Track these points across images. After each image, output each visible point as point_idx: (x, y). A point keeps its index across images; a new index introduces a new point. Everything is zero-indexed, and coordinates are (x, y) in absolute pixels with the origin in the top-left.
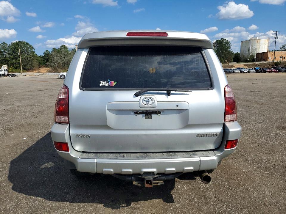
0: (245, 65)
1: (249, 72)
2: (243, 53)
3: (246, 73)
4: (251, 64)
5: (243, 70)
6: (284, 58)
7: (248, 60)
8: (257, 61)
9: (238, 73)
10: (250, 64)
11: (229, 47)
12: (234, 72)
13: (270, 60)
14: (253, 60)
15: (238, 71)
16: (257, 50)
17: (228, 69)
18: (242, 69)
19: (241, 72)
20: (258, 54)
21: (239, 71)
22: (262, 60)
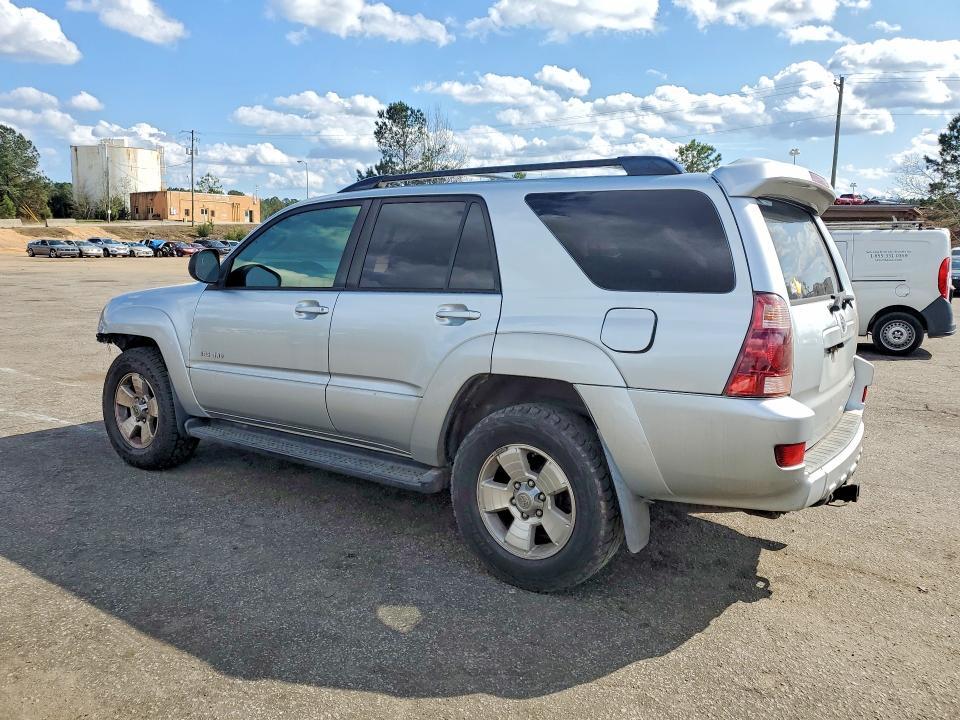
0: (107, 230)
1: (132, 254)
2: (84, 188)
3: (124, 256)
4: (126, 228)
5: (111, 248)
6: (213, 213)
7: (109, 212)
8: (134, 219)
9: (98, 257)
10: (122, 227)
11: (31, 162)
12: (81, 255)
13: (174, 218)
14: (122, 215)
15: (95, 250)
16: (132, 183)
17: (58, 243)
18: (107, 242)
19: (107, 254)
20: (134, 196)
21: (102, 251)
22: (150, 215)
